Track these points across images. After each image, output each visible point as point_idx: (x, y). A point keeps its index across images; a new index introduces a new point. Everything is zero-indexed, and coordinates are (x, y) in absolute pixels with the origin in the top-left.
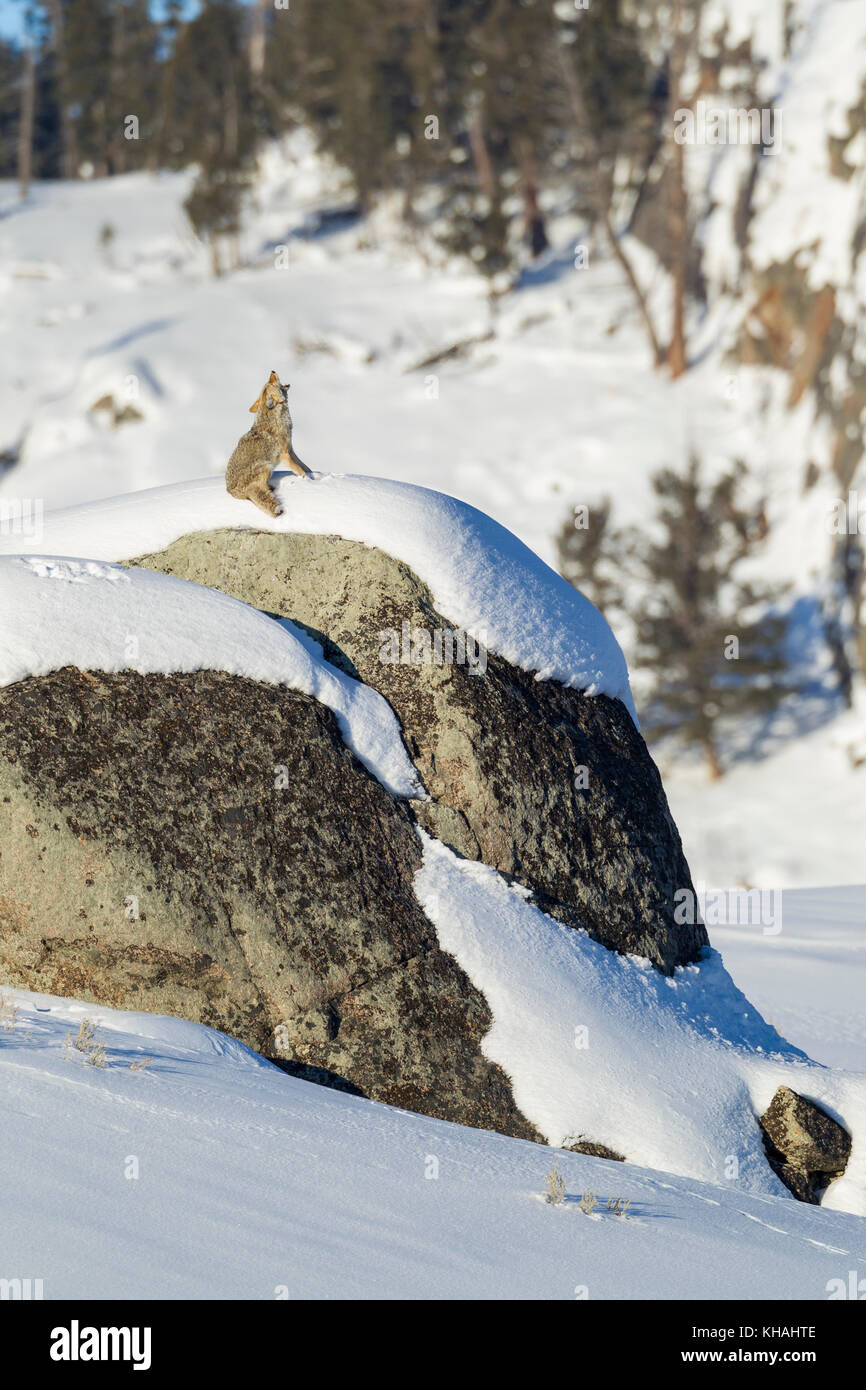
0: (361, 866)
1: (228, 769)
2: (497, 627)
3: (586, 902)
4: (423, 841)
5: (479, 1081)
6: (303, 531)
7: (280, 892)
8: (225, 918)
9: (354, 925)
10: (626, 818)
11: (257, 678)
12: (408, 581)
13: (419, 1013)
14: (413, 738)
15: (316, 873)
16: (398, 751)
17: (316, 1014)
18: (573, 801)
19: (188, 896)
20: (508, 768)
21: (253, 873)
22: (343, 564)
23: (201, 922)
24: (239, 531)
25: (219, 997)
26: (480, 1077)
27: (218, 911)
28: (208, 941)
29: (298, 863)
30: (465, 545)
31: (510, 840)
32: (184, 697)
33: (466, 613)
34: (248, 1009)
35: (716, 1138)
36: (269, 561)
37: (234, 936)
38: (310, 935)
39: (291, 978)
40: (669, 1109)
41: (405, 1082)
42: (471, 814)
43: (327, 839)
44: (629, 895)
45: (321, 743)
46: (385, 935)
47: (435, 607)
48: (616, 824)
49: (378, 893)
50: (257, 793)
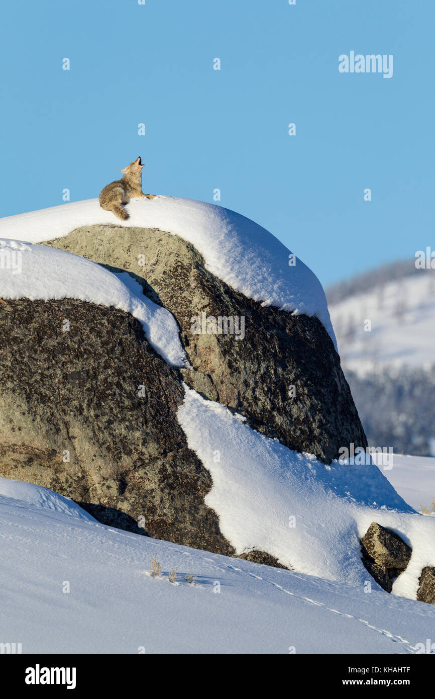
0: (146, 403)
1: (74, 351)
2: (240, 277)
3: (280, 424)
4: (186, 391)
5: (201, 517)
6: (139, 226)
7: (97, 416)
8: (65, 430)
9: (138, 434)
10: (307, 380)
11: (98, 303)
12: (191, 252)
13: (171, 481)
14: (186, 336)
15: (119, 406)
16: (176, 342)
17: (113, 481)
18: (275, 371)
19: (45, 418)
20: (237, 352)
21: (82, 406)
22: (158, 243)
23: (52, 432)
24: (105, 226)
25: (62, 472)
26: (202, 516)
27: (62, 426)
28: (55, 442)
29: (109, 401)
30: (227, 234)
31: (236, 391)
32: (54, 312)
33: (223, 270)
34: (76, 479)
35: (331, 549)
36: (119, 242)
37: (70, 439)
38: (112, 439)
39: (100, 462)
40: (306, 534)
41: (159, 518)
42: (214, 377)
43: (127, 389)
44: (306, 421)
45: (129, 338)
46: (155, 440)
47: (206, 266)
48: (301, 383)
49: (154, 418)
50: (89, 363)
